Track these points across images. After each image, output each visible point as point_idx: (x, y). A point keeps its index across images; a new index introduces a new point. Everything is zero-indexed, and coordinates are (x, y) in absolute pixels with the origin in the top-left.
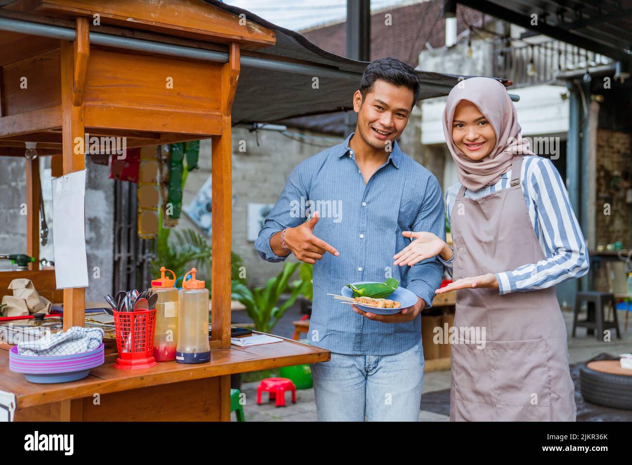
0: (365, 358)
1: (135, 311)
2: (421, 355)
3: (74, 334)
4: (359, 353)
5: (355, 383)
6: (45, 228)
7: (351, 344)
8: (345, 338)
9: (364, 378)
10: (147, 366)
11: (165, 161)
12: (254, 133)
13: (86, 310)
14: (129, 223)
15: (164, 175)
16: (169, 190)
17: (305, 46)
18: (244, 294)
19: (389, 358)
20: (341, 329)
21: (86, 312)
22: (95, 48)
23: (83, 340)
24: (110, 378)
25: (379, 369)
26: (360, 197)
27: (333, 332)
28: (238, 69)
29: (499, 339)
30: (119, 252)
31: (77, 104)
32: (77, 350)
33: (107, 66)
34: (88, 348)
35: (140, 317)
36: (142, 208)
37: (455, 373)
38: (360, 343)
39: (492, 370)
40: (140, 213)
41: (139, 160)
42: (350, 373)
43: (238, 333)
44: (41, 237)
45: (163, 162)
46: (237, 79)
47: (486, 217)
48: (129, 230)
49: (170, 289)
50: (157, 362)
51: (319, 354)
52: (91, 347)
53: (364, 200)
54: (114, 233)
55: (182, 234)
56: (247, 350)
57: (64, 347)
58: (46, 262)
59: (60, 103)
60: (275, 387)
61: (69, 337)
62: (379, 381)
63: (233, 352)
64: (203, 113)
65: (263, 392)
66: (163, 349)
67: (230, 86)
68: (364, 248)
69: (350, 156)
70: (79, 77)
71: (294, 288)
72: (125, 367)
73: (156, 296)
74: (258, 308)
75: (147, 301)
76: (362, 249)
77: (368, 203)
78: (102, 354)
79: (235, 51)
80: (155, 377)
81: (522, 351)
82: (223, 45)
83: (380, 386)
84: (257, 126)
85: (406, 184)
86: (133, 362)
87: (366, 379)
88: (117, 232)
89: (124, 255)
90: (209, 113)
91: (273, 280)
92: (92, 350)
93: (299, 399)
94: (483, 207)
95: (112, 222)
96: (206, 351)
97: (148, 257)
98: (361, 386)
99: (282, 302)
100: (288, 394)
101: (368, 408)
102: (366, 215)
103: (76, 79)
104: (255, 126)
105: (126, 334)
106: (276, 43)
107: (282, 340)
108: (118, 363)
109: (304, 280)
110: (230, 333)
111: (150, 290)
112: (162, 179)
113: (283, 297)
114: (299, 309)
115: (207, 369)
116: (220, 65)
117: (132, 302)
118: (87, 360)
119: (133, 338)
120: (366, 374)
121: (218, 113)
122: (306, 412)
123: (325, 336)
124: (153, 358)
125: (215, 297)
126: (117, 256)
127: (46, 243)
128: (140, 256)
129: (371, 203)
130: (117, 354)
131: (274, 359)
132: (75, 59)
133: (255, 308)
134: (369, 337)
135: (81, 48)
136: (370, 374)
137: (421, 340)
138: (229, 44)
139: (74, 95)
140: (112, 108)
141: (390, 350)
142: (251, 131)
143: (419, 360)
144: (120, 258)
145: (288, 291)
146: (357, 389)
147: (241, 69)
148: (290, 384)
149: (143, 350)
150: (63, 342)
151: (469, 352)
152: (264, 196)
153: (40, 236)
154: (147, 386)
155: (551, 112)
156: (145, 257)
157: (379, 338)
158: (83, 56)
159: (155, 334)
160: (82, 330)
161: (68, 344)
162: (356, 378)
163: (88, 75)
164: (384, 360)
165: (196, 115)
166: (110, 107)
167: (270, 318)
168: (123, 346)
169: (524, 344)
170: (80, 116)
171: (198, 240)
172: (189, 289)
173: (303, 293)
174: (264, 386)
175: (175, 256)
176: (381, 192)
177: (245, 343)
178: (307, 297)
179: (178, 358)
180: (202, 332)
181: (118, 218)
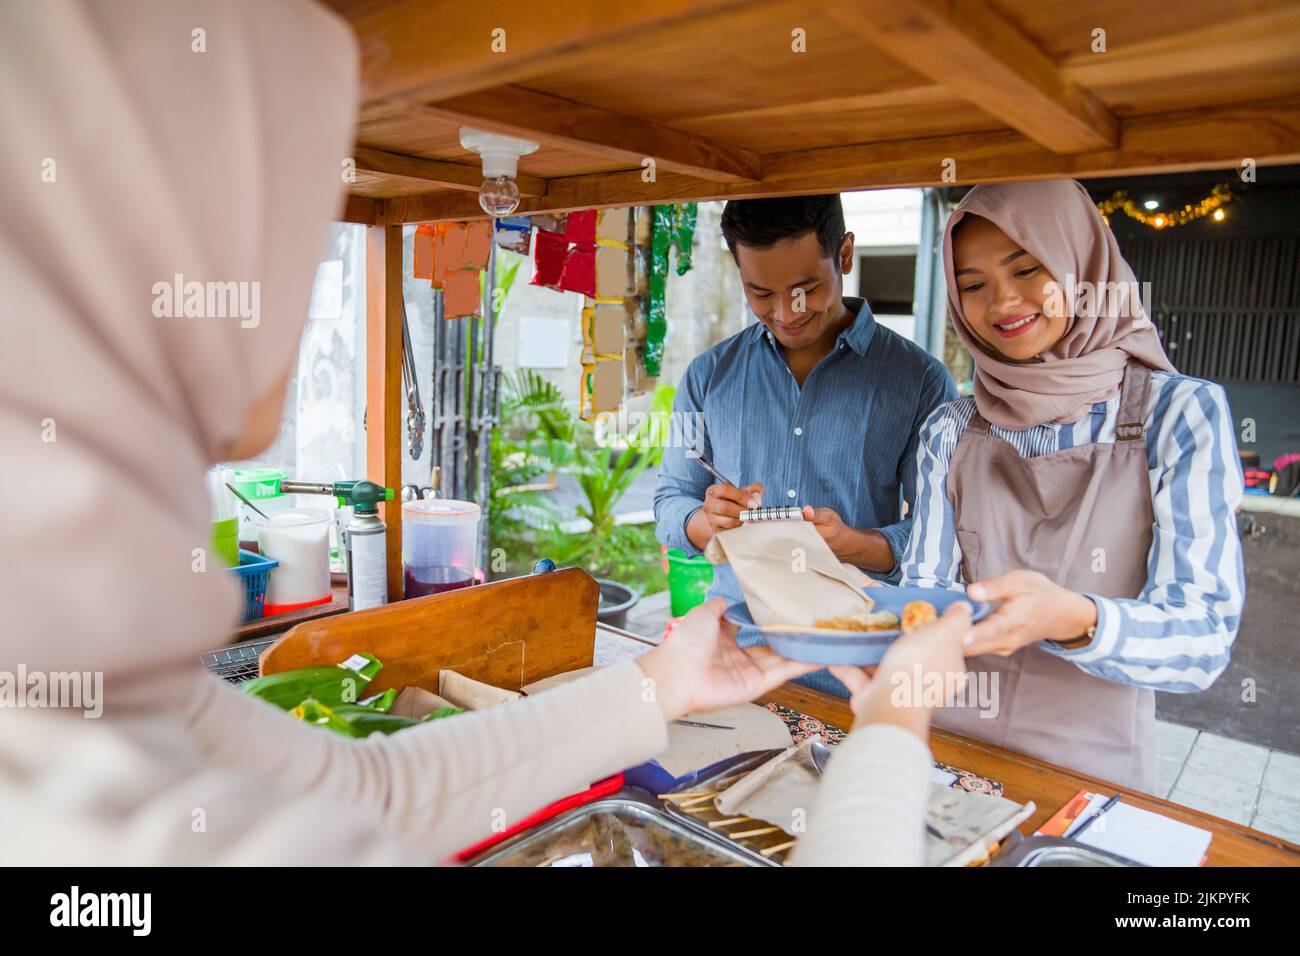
11: (640, 248)
14: (459, 363)
16: (648, 315)
30: (442, 413)
36: (597, 356)
45: (637, 252)
88: (438, 378)
89: (449, 419)
95: (431, 361)
97: (487, 422)
126: (439, 420)
128: (475, 420)
144: (442, 425)
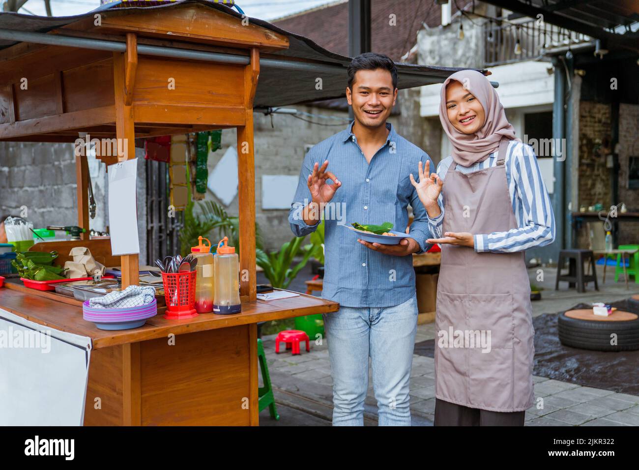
0: (370, 311)
1: (180, 272)
2: (415, 307)
3: (133, 291)
4: (365, 306)
5: (361, 331)
6: (93, 204)
7: (358, 299)
8: (353, 294)
9: (368, 327)
10: (191, 317)
11: (193, 142)
12: (269, 116)
13: (140, 272)
14: (160, 197)
15: (191, 155)
16: (197, 168)
17: (313, 48)
18: (261, 258)
19: (389, 310)
20: (349, 286)
21: (139, 274)
22: (142, 57)
23: (140, 296)
24: (162, 326)
25: (380, 320)
26: (364, 174)
27: (343, 289)
28: (258, 69)
29: (475, 292)
30: (152, 222)
31: (128, 104)
32: (136, 304)
33: (151, 71)
34: (144, 302)
35: (184, 277)
36: (174, 185)
37: (439, 321)
38: (366, 297)
39: (467, 318)
40: (172, 189)
41: (170, 143)
42: (357, 323)
43: (263, 290)
44: (91, 211)
45: (191, 144)
46: (257, 78)
47: (473, 189)
48: (160, 202)
49: (206, 254)
50: (199, 313)
51: (330, 306)
52: (147, 301)
53: (367, 177)
54: (147, 206)
55: (205, 205)
56: (270, 303)
57: (125, 301)
58: (94, 232)
59: (114, 103)
60: (291, 338)
61: (129, 293)
62: (381, 329)
63: (258, 305)
64: (229, 107)
65: (281, 343)
66: (202, 303)
67: (251, 84)
68: (368, 218)
69: (353, 141)
70: (129, 82)
71: (305, 251)
72: (173, 317)
73: (196, 260)
74: (274, 270)
75: (189, 265)
76: (366, 218)
77: (371, 179)
78: (155, 308)
79: (255, 55)
80: (198, 325)
81: (493, 302)
82: (245, 50)
83: (382, 333)
84: (271, 110)
85: (403, 162)
86: (179, 313)
87: (370, 327)
88: (149, 204)
89: (156, 225)
90: (235, 107)
91: (287, 244)
92: (147, 304)
93: (312, 348)
94: (471, 181)
95: (145, 196)
96: (237, 304)
97: (177, 226)
98: (366, 333)
99: (295, 264)
100: (302, 344)
101: (372, 350)
102: (369, 190)
103: (127, 83)
104: (269, 110)
105: (173, 291)
106: (290, 47)
107: (299, 295)
108: (167, 314)
109: (314, 245)
110: (255, 290)
111: (190, 255)
112: (190, 159)
113: (295, 259)
114: (310, 271)
115: (239, 319)
116: (243, 66)
117: (177, 265)
118: (145, 311)
119: (179, 294)
120: (370, 323)
121: (241, 107)
122: (318, 359)
123: (337, 293)
124: (195, 310)
125: (243, 259)
126: (150, 225)
127: (94, 216)
128: (170, 226)
129: (373, 179)
130: (166, 307)
131: (293, 310)
132: (126, 67)
133: (272, 270)
134: (373, 293)
135: (131, 58)
136: (373, 323)
137: (416, 293)
138: (250, 49)
139: (126, 97)
140: (156, 106)
141: (390, 302)
142: (266, 114)
143: (413, 311)
144: (152, 228)
145: (300, 254)
146: (363, 336)
147: (260, 70)
148: (304, 335)
149: (187, 304)
150: (124, 298)
151: (451, 303)
152: (276, 168)
153: (89, 210)
154: (191, 332)
155: (538, 86)
156: (174, 226)
157: (381, 292)
158: (132, 64)
159: (196, 291)
160: (139, 288)
161: (128, 299)
162: (362, 327)
163: (136, 80)
164: (385, 311)
165: (223, 109)
166: (154, 105)
167: (285, 279)
168: (171, 301)
169: (494, 297)
170: (131, 114)
171: (220, 211)
172: (223, 254)
173: (313, 256)
174: (282, 337)
175: (199, 225)
176: (382, 170)
177: (268, 297)
178: (318, 259)
179: (215, 310)
180: (233, 289)
181: (150, 192)
